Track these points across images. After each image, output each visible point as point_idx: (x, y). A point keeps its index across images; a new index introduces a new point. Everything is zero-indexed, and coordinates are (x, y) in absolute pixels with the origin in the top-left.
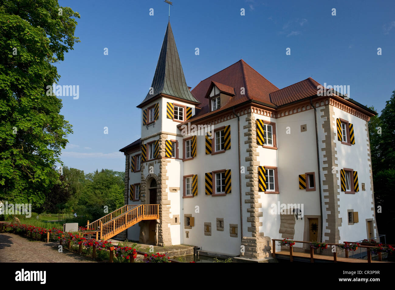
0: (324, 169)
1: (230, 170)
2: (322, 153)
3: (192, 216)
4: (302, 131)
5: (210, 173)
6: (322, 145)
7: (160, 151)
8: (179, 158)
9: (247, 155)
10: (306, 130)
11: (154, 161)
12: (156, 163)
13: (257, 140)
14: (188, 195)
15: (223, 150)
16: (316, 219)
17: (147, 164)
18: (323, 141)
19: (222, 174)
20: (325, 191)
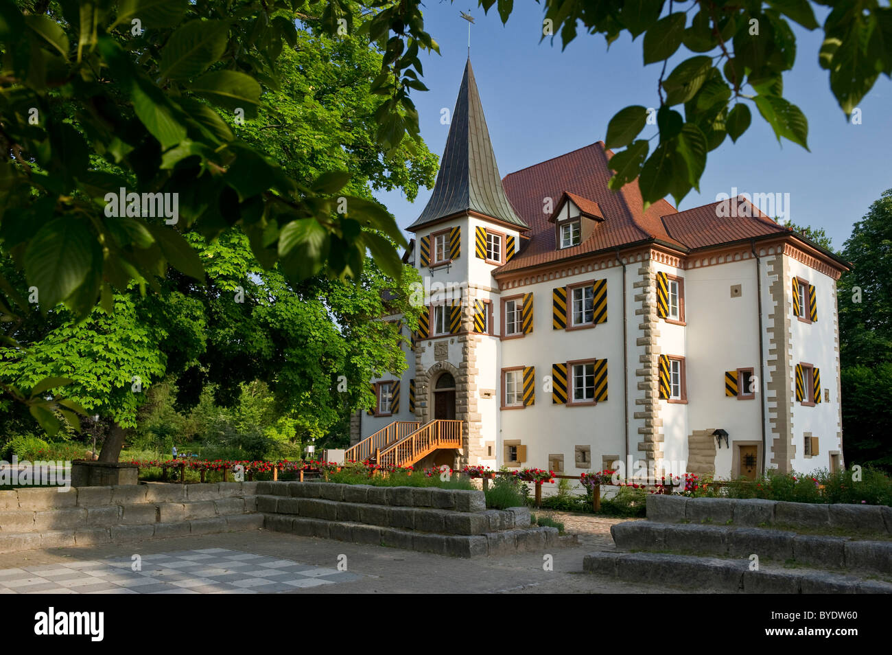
0: (771, 363)
1: (605, 361)
2: (768, 336)
3: (522, 444)
4: (733, 296)
5: (563, 364)
6: (769, 323)
7: (464, 319)
8: (495, 334)
9: (641, 334)
10: (740, 295)
11: (449, 339)
12: (454, 343)
13: (658, 309)
14: (510, 405)
15: (590, 323)
16: (753, 447)
17: (430, 344)
18: (771, 316)
19: (587, 366)
20: (770, 399)
